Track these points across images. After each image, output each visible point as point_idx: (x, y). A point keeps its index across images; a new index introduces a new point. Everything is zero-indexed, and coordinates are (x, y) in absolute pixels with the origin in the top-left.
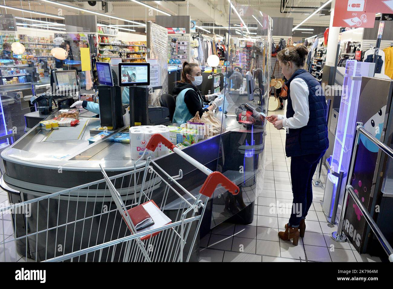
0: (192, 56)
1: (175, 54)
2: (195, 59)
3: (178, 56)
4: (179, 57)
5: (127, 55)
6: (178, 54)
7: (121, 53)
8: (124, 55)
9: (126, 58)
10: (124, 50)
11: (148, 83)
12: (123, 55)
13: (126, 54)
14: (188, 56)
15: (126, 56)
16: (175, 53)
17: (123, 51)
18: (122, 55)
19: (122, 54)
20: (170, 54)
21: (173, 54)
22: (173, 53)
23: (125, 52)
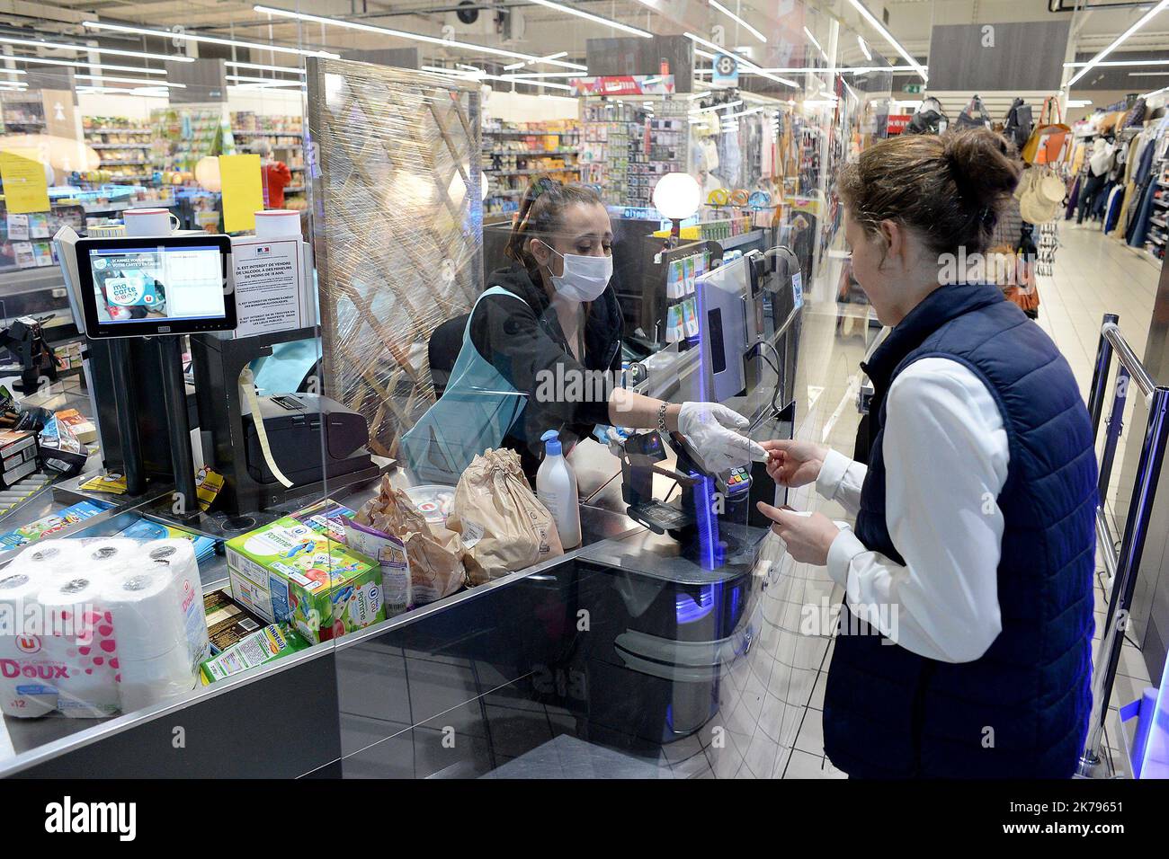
0: (696, 166)
1: (641, 160)
2: (709, 175)
3: (651, 165)
4: (652, 169)
5: (518, 163)
6: (652, 160)
7: (498, 156)
8: (509, 162)
9: (514, 170)
10: (510, 149)
11: (230, 320)
12: (504, 161)
13: (514, 160)
14: (683, 164)
15: (515, 165)
16: (641, 157)
17: (505, 149)
18: (500, 161)
19: (501, 158)
20: (628, 159)
21: (635, 159)
22: (637, 157)
23: (513, 152)
